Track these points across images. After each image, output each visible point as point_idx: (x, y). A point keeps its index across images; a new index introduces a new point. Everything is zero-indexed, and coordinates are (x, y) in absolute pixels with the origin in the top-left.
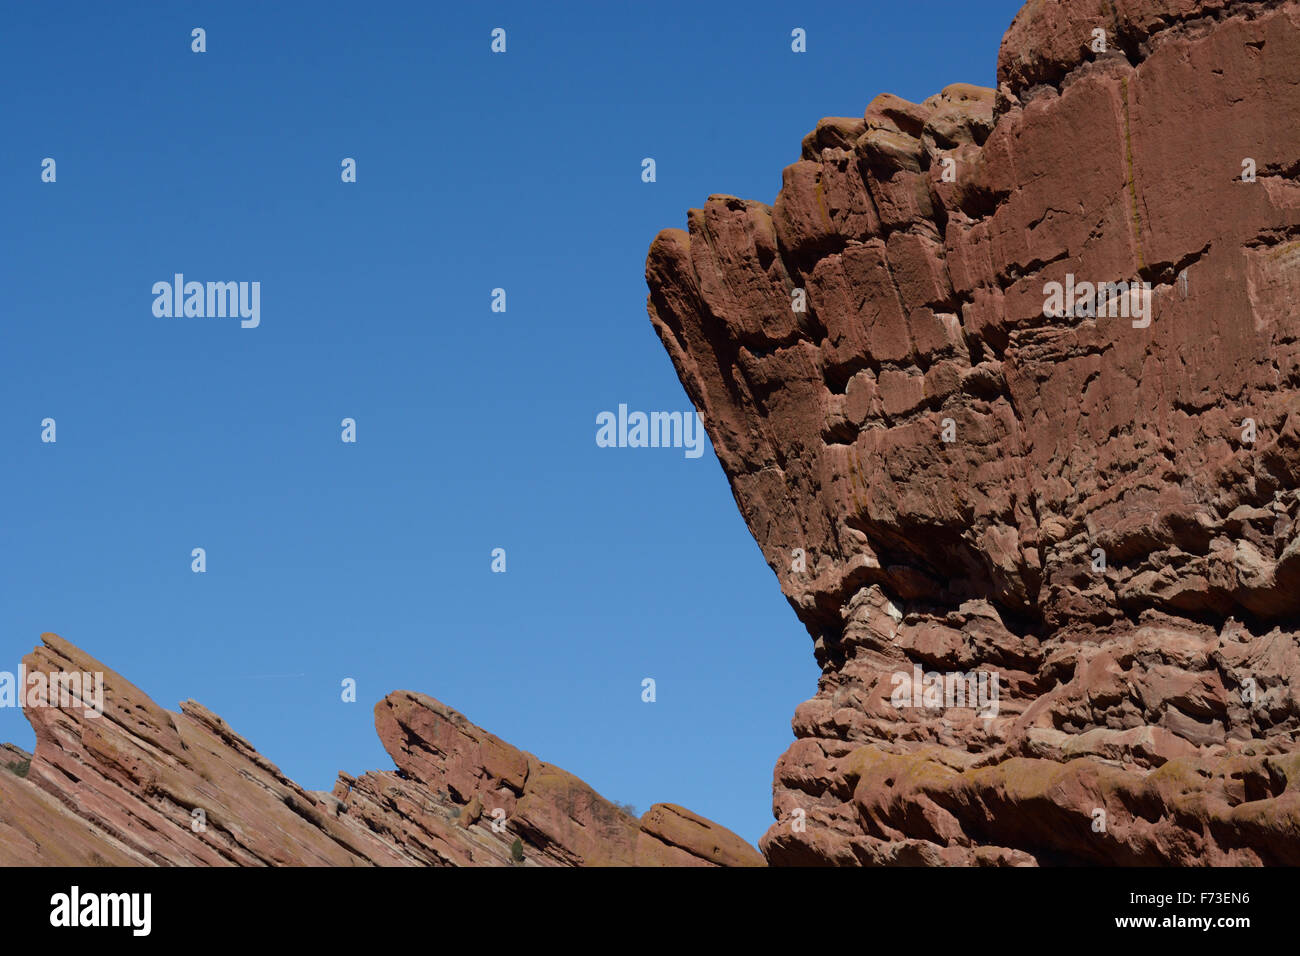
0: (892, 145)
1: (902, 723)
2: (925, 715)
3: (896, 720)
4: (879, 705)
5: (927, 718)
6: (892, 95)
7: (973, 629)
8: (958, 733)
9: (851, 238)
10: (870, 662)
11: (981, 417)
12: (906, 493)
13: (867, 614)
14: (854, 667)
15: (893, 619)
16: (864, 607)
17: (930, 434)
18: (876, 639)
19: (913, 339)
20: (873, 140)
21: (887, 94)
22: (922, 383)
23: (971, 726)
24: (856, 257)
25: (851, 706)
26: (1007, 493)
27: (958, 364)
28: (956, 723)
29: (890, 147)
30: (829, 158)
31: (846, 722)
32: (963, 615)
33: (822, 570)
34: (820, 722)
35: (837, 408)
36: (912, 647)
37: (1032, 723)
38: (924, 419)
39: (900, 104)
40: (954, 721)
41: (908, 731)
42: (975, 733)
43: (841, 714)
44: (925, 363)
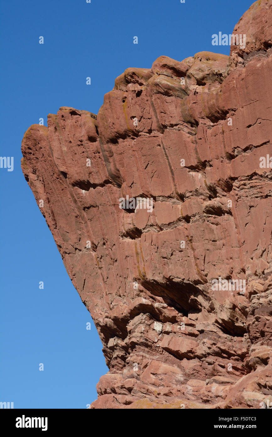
0: (168, 83)
1: (162, 387)
2: (175, 383)
3: (159, 386)
4: (150, 377)
5: (176, 385)
6: (167, 57)
7: (204, 338)
8: (196, 393)
9: (142, 132)
10: (144, 354)
11: (214, 226)
12: (169, 266)
13: (143, 329)
14: (135, 357)
15: (156, 332)
16: (141, 325)
17: (184, 234)
18: (147, 342)
19: (175, 185)
20: (159, 80)
21: (164, 56)
22: (180, 208)
23: (204, 389)
24: (144, 142)
25: (134, 377)
26: (228, 266)
27: (201, 199)
28: (195, 388)
29: (167, 85)
30: (131, 89)
31: (131, 386)
32: (198, 331)
33: (115, 305)
34: (116, 386)
35: (129, 220)
36: (167, 347)
37: (244, 388)
38: (179, 227)
39: (171, 62)
40: (193, 386)
41: (166, 392)
42: (206, 393)
43: (129, 381)
44: (182, 197)
